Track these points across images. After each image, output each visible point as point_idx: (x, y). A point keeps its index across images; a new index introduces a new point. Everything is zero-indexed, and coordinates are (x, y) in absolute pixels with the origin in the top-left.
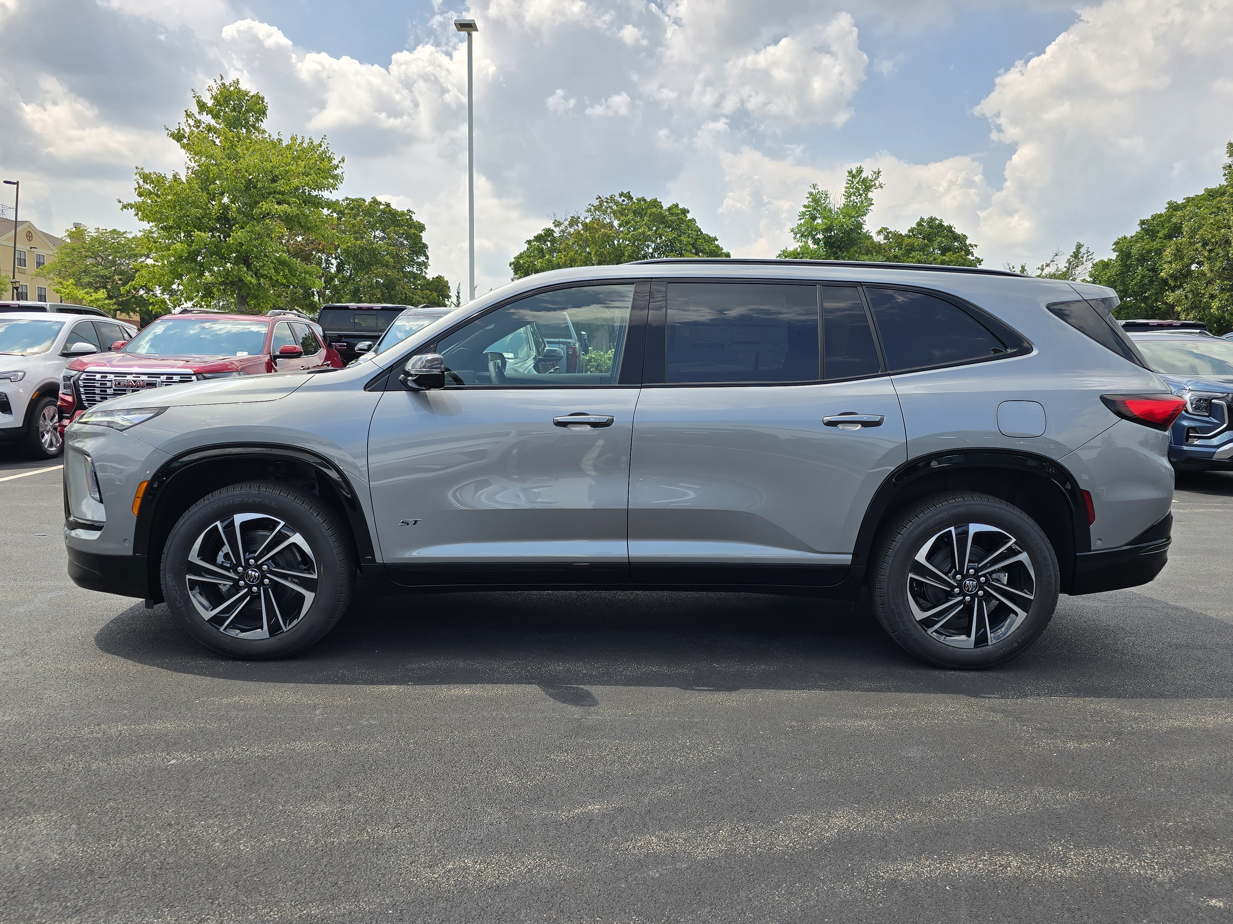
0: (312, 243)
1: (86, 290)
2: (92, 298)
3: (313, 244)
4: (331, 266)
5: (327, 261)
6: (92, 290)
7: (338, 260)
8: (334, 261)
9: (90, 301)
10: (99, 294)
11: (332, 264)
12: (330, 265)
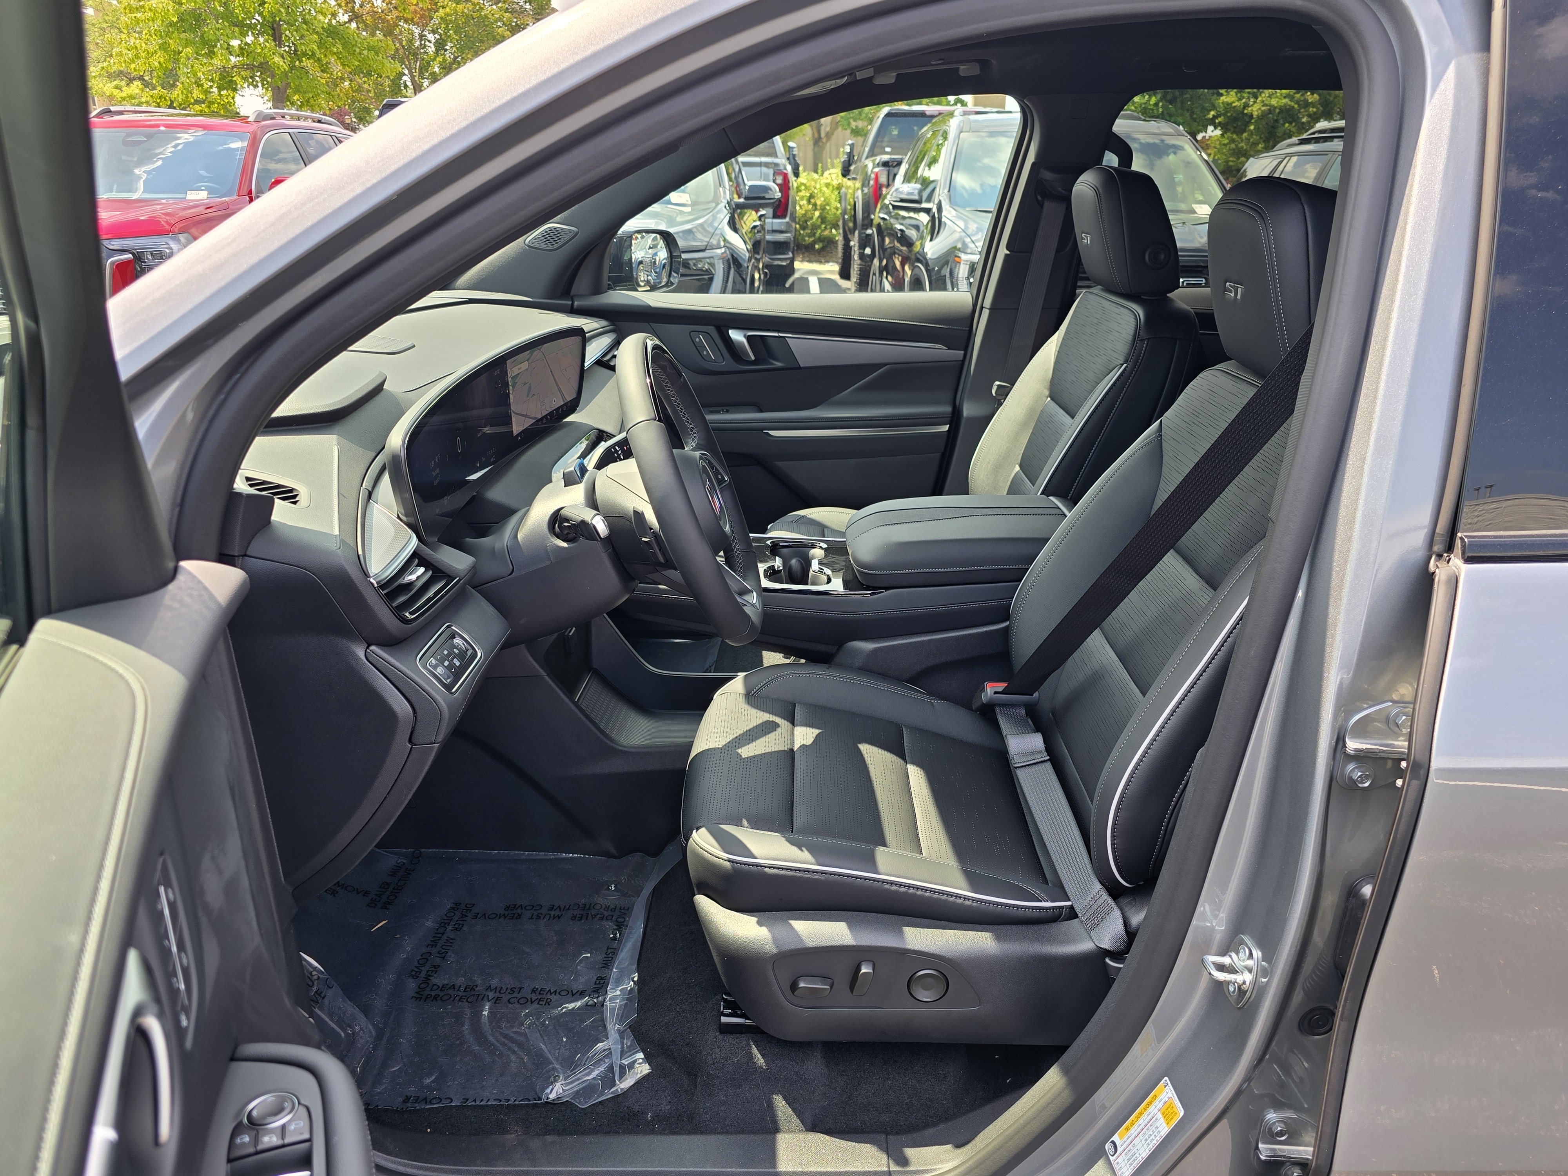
0: (395, 8)
1: (116, 83)
2: (124, 95)
3: (397, 10)
4: (429, 44)
5: (422, 36)
6: (123, 83)
7: (438, 37)
8: (431, 37)
9: (121, 98)
10: (132, 88)
11: (429, 41)
12: (427, 43)
